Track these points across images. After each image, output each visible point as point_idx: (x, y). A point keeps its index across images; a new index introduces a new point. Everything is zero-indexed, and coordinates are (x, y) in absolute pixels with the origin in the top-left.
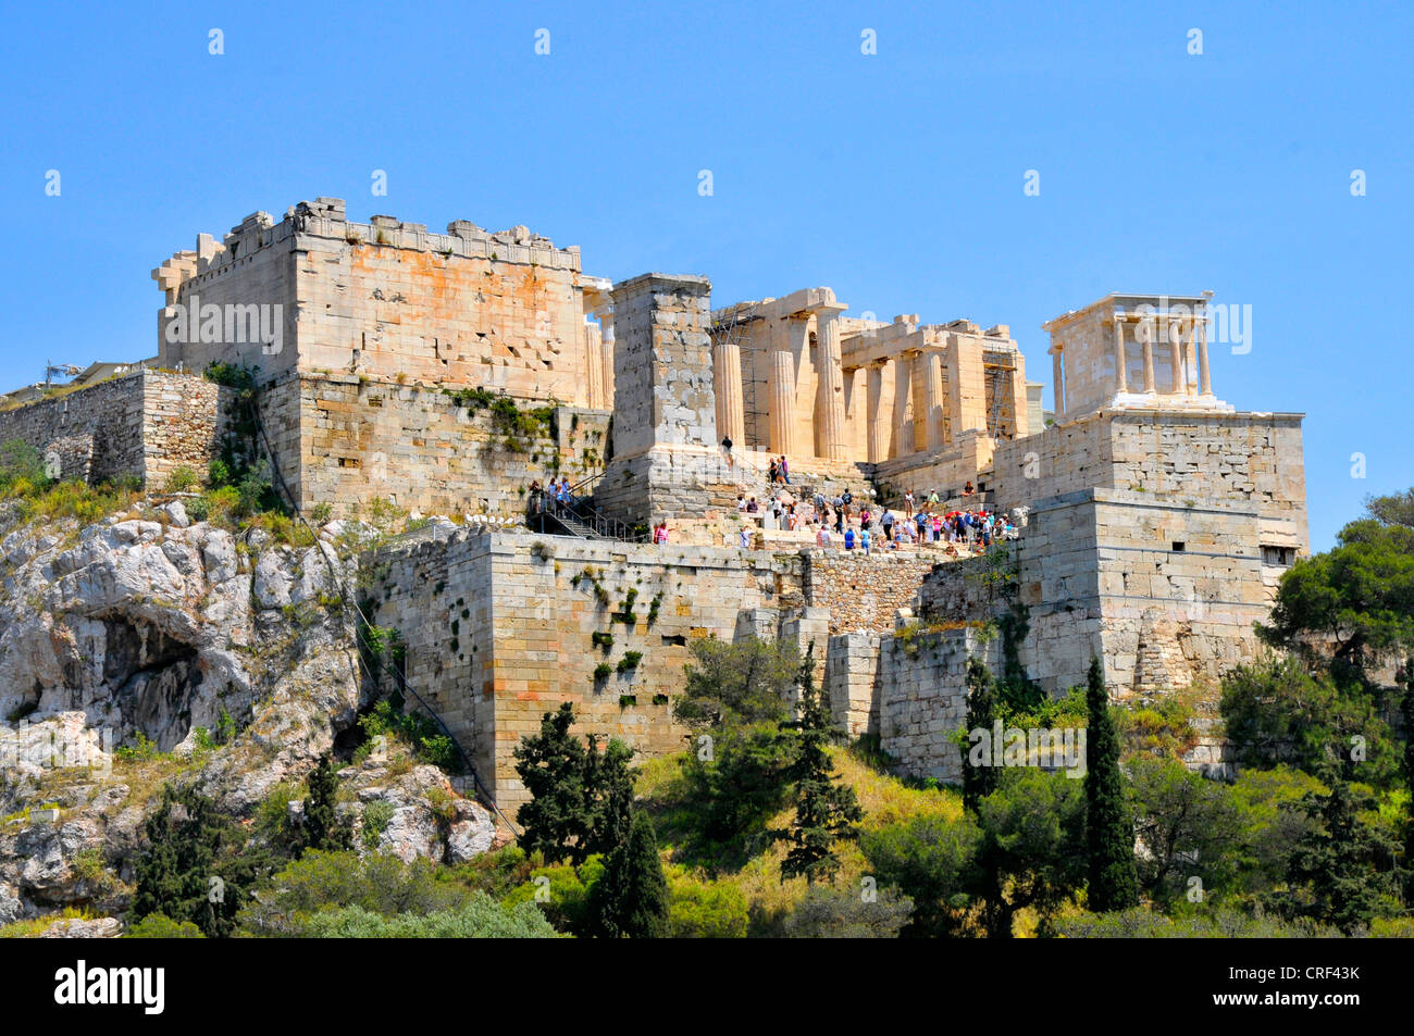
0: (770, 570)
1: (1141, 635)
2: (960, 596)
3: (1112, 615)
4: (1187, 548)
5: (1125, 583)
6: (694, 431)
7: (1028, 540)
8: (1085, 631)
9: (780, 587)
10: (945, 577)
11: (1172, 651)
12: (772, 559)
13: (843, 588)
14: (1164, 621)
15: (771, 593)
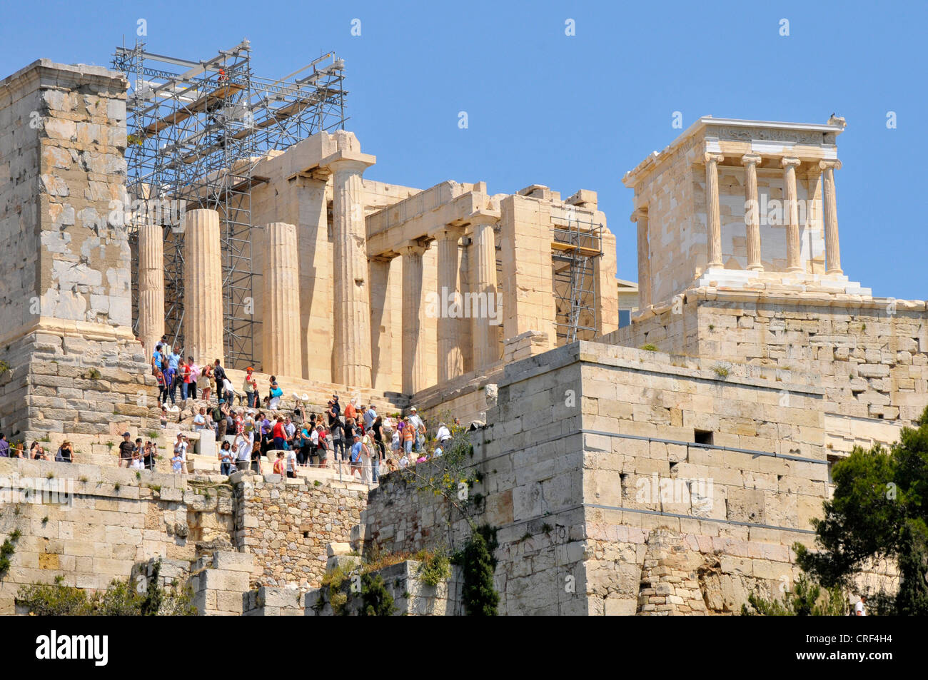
0: (183, 503)
1: (644, 568)
2: (413, 520)
3: (601, 536)
4: (717, 440)
5: (624, 488)
6: (99, 303)
7: (498, 427)
8: (565, 561)
9: (199, 531)
10: (395, 493)
11: (687, 593)
12: (186, 486)
13: (290, 535)
14: (677, 549)
15: (183, 537)
